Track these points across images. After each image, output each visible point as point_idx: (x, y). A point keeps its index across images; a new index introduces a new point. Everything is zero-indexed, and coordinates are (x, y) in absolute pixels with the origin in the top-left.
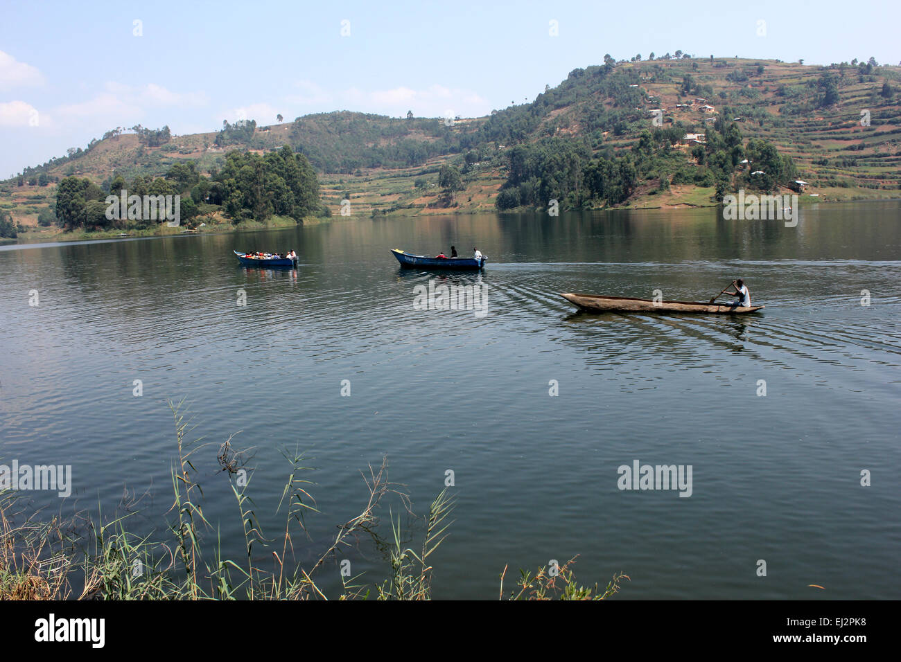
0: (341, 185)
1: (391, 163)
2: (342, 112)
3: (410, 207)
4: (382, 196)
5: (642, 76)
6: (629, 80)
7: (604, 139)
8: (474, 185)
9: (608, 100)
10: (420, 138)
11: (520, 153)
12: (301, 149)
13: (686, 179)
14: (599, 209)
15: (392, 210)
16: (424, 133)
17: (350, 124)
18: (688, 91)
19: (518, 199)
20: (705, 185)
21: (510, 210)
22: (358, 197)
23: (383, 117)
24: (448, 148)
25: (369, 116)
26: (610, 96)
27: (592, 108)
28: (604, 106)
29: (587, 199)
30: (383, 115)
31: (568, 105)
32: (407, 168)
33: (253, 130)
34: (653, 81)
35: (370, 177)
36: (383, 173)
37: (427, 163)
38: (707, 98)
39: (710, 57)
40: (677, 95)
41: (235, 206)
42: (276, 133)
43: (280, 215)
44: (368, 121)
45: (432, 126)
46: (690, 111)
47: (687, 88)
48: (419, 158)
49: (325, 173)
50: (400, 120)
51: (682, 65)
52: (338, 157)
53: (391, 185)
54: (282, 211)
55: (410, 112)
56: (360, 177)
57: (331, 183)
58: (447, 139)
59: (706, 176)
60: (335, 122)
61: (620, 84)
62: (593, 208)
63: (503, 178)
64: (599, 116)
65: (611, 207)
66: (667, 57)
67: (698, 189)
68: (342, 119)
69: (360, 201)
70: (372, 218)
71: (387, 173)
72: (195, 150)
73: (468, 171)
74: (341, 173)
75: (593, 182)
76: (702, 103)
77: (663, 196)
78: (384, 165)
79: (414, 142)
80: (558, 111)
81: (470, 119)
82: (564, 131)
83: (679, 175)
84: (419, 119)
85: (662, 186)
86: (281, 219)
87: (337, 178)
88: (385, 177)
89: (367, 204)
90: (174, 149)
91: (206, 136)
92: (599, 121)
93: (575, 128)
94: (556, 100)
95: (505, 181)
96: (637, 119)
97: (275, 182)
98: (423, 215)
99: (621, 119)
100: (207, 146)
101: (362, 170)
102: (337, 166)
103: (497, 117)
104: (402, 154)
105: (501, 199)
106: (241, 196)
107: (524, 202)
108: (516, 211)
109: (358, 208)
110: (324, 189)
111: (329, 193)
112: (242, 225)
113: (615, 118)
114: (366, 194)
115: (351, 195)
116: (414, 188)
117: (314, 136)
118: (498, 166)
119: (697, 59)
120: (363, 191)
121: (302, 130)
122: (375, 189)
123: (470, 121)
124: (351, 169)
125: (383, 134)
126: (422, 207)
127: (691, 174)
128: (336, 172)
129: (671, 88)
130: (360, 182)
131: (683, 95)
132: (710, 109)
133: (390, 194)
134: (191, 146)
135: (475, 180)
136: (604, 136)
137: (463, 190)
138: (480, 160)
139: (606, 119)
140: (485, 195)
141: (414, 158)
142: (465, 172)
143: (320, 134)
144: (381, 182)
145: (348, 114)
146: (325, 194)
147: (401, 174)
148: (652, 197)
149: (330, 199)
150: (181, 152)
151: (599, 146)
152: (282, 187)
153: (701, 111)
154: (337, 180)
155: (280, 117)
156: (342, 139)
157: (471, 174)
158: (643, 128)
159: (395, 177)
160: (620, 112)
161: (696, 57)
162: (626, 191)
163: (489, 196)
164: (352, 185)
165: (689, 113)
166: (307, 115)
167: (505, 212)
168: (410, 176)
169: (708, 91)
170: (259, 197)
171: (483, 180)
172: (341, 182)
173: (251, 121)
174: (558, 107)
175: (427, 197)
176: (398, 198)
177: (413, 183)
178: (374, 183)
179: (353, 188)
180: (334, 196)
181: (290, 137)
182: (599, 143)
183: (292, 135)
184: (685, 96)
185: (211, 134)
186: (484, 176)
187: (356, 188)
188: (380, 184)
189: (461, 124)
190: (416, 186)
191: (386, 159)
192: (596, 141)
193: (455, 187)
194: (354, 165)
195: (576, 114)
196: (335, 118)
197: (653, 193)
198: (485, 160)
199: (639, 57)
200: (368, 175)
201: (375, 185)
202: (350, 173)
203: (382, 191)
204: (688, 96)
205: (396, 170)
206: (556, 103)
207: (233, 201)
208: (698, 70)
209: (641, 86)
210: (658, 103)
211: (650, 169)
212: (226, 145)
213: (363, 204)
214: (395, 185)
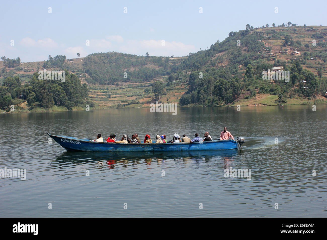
0: (107, 91)
1: (135, 79)
2: (112, 53)
3: (137, 103)
4: (128, 97)
5: (265, 35)
6: (256, 38)
7: (239, 69)
8: (171, 92)
9: (245, 48)
10: (151, 67)
11: (193, 76)
12: (88, 71)
13: (265, 90)
14: (221, 106)
15: (129, 104)
16: (154, 65)
17: (116, 59)
18: (287, 44)
19: (190, 100)
20: (275, 94)
21: (186, 106)
22: (115, 97)
23: (133, 55)
24: (165, 73)
25: (126, 55)
26: (246, 46)
27: (236, 53)
28: (242, 52)
29: (216, 100)
30: (133, 54)
31: (225, 51)
32: (143, 82)
33: (64, 61)
34: (269, 38)
35: (124, 87)
36: (130, 85)
37: (154, 80)
38: (297, 47)
39: (304, 25)
40: (281, 45)
41: (31, 100)
42: (76, 63)
43: (59, 106)
44: (125, 57)
45: (157, 61)
46: (286, 54)
47: (286, 42)
48: (150, 77)
49: (100, 84)
50: (142, 57)
51: (289, 30)
52: (108, 76)
53: (134, 91)
54: (59, 103)
55: (147, 53)
56: (118, 87)
57: (102, 89)
58: (165, 67)
59: (276, 89)
60: (108, 58)
61: (252, 40)
62: (218, 106)
63: (186, 89)
64: (238, 57)
65: (226, 105)
66: (283, 25)
67: (271, 96)
68: (112, 56)
69: (116, 99)
70: (117, 108)
71: (133, 85)
72: (32, 70)
73: (169, 85)
74: (108, 84)
75: (218, 92)
76: (294, 50)
77: (252, 100)
78: (131, 81)
79: (148, 69)
80: (220, 54)
81: (179, 57)
82: (220, 64)
83: (262, 88)
84: (152, 57)
85: (252, 94)
86: (59, 108)
87: (105, 87)
88: (131, 87)
89: (119, 101)
90: (21, 69)
91: (39, 63)
92: (238, 59)
93: (226, 63)
94: (219, 48)
95: (187, 90)
96: (257, 58)
97: (57, 88)
98: (143, 108)
99: (250, 59)
100: (39, 68)
101: (119, 83)
102: (106, 80)
103: (191, 56)
104: (141, 75)
105: (181, 100)
106: (35, 95)
107: (193, 102)
108: (188, 106)
109: (114, 103)
110: (97, 92)
111: (100, 95)
112: (34, 110)
113: (246, 58)
114: (120, 95)
115: (111, 96)
116: (144, 93)
117: (96, 64)
118: (185, 82)
119: (299, 26)
120: (118, 94)
121: (90, 61)
122: (125, 93)
123: (178, 59)
124: (113, 82)
125: (132, 65)
126: (143, 103)
127: (268, 88)
128: (105, 84)
129: (279, 42)
130: (117, 89)
131: (284, 45)
132: (297, 53)
133: (132, 96)
134: (31, 68)
135: (172, 90)
136: (239, 67)
137: (165, 95)
138: (177, 79)
139: (241, 58)
140: (176, 98)
141: (147, 77)
142: (167, 85)
143: (99, 64)
144: (129, 89)
145: (115, 54)
146: (98, 95)
147: (140, 85)
148: (246, 100)
149: (100, 98)
150: (25, 71)
151: (236, 72)
152: (61, 91)
153: (292, 54)
154: (106, 88)
155: (78, 54)
156: (111, 67)
157: (170, 86)
158: (259, 63)
159: (136, 87)
160: (249, 55)
161: (298, 25)
162: (234, 96)
163: (178, 98)
164: (113, 91)
165: (286, 56)
166: (93, 54)
167: (183, 107)
168: (144, 87)
169: (299, 44)
170: (45, 96)
171: (176, 90)
172: (107, 89)
173: (63, 56)
174: (221, 52)
175: (147, 98)
176: (135, 98)
177: (144, 91)
178: (125, 90)
179: (113, 92)
180: (102, 97)
181: (83, 65)
182: (236, 71)
183: (84, 64)
184: (286, 46)
185: (42, 62)
186: (177, 87)
187: (115, 92)
188: (128, 91)
189: (173, 60)
190: (145, 92)
191: (133, 78)
192: (235, 70)
193: (160, 93)
194: (115, 80)
195: (227, 56)
196: (108, 55)
197: (247, 98)
198: (180, 79)
199: (267, 25)
200: (122, 86)
201: (125, 91)
202: (113, 85)
203: (128, 94)
204: (287, 46)
205: (137, 84)
206: (219, 50)
207: (30, 98)
208: (296, 32)
209: (263, 41)
210: (269, 50)
211: (249, 85)
212: (49, 68)
213: (117, 101)
214: (136, 91)
